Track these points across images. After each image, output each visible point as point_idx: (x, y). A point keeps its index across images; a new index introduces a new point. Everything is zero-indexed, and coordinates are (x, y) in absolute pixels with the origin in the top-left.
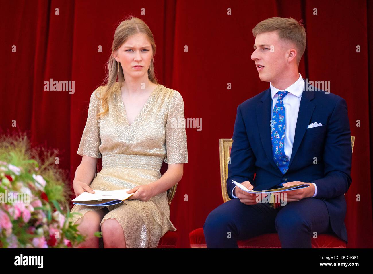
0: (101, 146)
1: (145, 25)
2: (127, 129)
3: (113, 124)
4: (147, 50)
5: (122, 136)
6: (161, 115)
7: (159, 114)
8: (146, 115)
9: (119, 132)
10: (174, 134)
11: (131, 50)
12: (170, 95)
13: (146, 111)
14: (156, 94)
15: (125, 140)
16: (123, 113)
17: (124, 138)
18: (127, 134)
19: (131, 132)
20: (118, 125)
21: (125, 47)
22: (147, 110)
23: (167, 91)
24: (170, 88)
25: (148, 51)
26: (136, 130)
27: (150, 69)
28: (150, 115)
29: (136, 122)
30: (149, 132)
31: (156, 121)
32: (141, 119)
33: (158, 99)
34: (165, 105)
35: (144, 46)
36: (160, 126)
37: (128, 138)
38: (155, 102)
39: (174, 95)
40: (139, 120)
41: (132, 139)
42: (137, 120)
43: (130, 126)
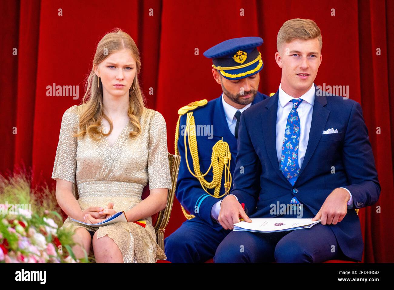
1: (131, 40)
2: (108, 151)
9: (100, 154)
10: (158, 157)
11: (113, 66)
12: (151, 116)
18: (109, 157)
19: (113, 154)
21: (107, 63)
23: (148, 111)
25: (131, 70)
26: (118, 152)
29: (118, 144)
32: (123, 140)
35: (128, 64)
39: (156, 116)
40: (122, 142)
41: (114, 162)
42: (119, 141)
43: (112, 148)
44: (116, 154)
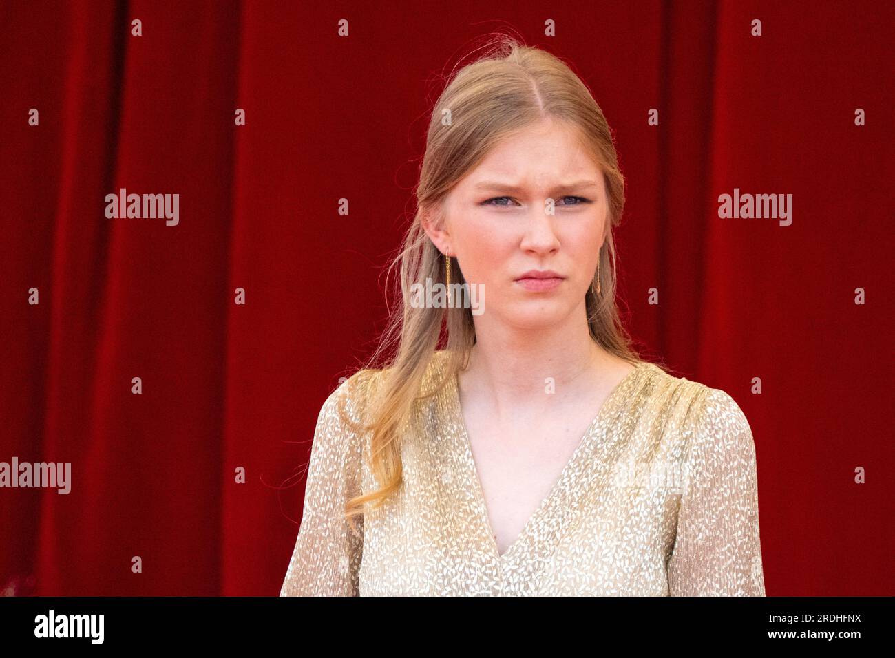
1: (570, 80)
2: (488, 572)
3: (423, 550)
4: (583, 200)
6: (649, 503)
7: (638, 499)
8: (576, 505)
9: (449, 584)
11: (508, 198)
12: (689, 410)
13: (577, 484)
14: (625, 405)
16: (470, 495)
19: (509, 584)
20: (446, 552)
21: (481, 187)
23: (675, 391)
24: (689, 378)
25: (585, 206)
26: (530, 574)
27: (599, 290)
28: (597, 503)
29: (532, 538)
31: (626, 534)
32: (553, 521)
33: (633, 427)
34: (665, 457)
35: (568, 181)
36: (642, 554)
38: (619, 442)
39: (710, 409)
40: (547, 528)
42: (535, 527)
43: (503, 556)
44: (519, 582)
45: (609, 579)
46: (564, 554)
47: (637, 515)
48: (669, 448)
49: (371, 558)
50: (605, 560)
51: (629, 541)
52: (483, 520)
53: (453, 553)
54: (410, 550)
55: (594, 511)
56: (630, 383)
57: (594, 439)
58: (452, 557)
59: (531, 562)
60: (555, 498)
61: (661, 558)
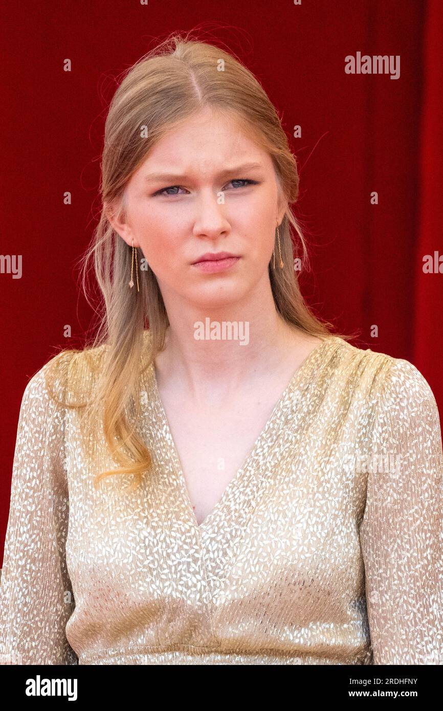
0: (73, 619)
2: (188, 541)
3: (125, 521)
4: (249, 182)
5: (166, 571)
6: (339, 470)
7: (328, 467)
8: (270, 474)
9: (151, 553)
10: (400, 557)
11: (178, 187)
12: (374, 380)
13: (269, 455)
14: (313, 377)
15: (180, 588)
16: (169, 468)
17: (175, 580)
18: (189, 563)
19: (208, 551)
20: (147, 523)
21: (150, 179)
22: (277, 450)
23: (360, 363)
25: (253, 187)
26: (228, 542)
27: (282, 266)
28: (290, 471)
29: (228, 507)
30: (287, 549)
31: (319, 500)
32: (248, 490)
33: (321, 398)
34: (353, 425)
35: (231, 165)
36: (334, 519)
37: (195, 581)
38: (309, 413)
39: (394, 379)
40: (242, 497)
41: (212, 584)
42: (231, 496)
43: (201, 525)
44: (218, 549)
45: (303, 544)
46: (260, 521)
47: (328, 482)
48: (356, 417)
49: (76, 531)
50: (300, 525)
51: (322, 506)
52: (182, 492)
53: (154, 524)
54: (113, 522)
55: (287, 479)
56: (318, 355)
57: (285, 410)
58: (153, 527)
59: (228, 530)
60: (249, 468)
61: (352, 522)
